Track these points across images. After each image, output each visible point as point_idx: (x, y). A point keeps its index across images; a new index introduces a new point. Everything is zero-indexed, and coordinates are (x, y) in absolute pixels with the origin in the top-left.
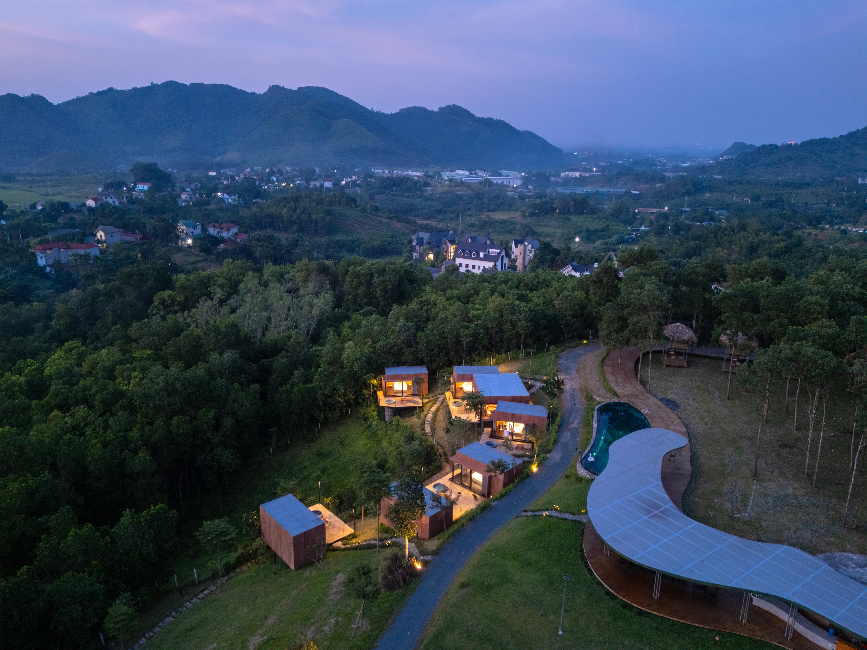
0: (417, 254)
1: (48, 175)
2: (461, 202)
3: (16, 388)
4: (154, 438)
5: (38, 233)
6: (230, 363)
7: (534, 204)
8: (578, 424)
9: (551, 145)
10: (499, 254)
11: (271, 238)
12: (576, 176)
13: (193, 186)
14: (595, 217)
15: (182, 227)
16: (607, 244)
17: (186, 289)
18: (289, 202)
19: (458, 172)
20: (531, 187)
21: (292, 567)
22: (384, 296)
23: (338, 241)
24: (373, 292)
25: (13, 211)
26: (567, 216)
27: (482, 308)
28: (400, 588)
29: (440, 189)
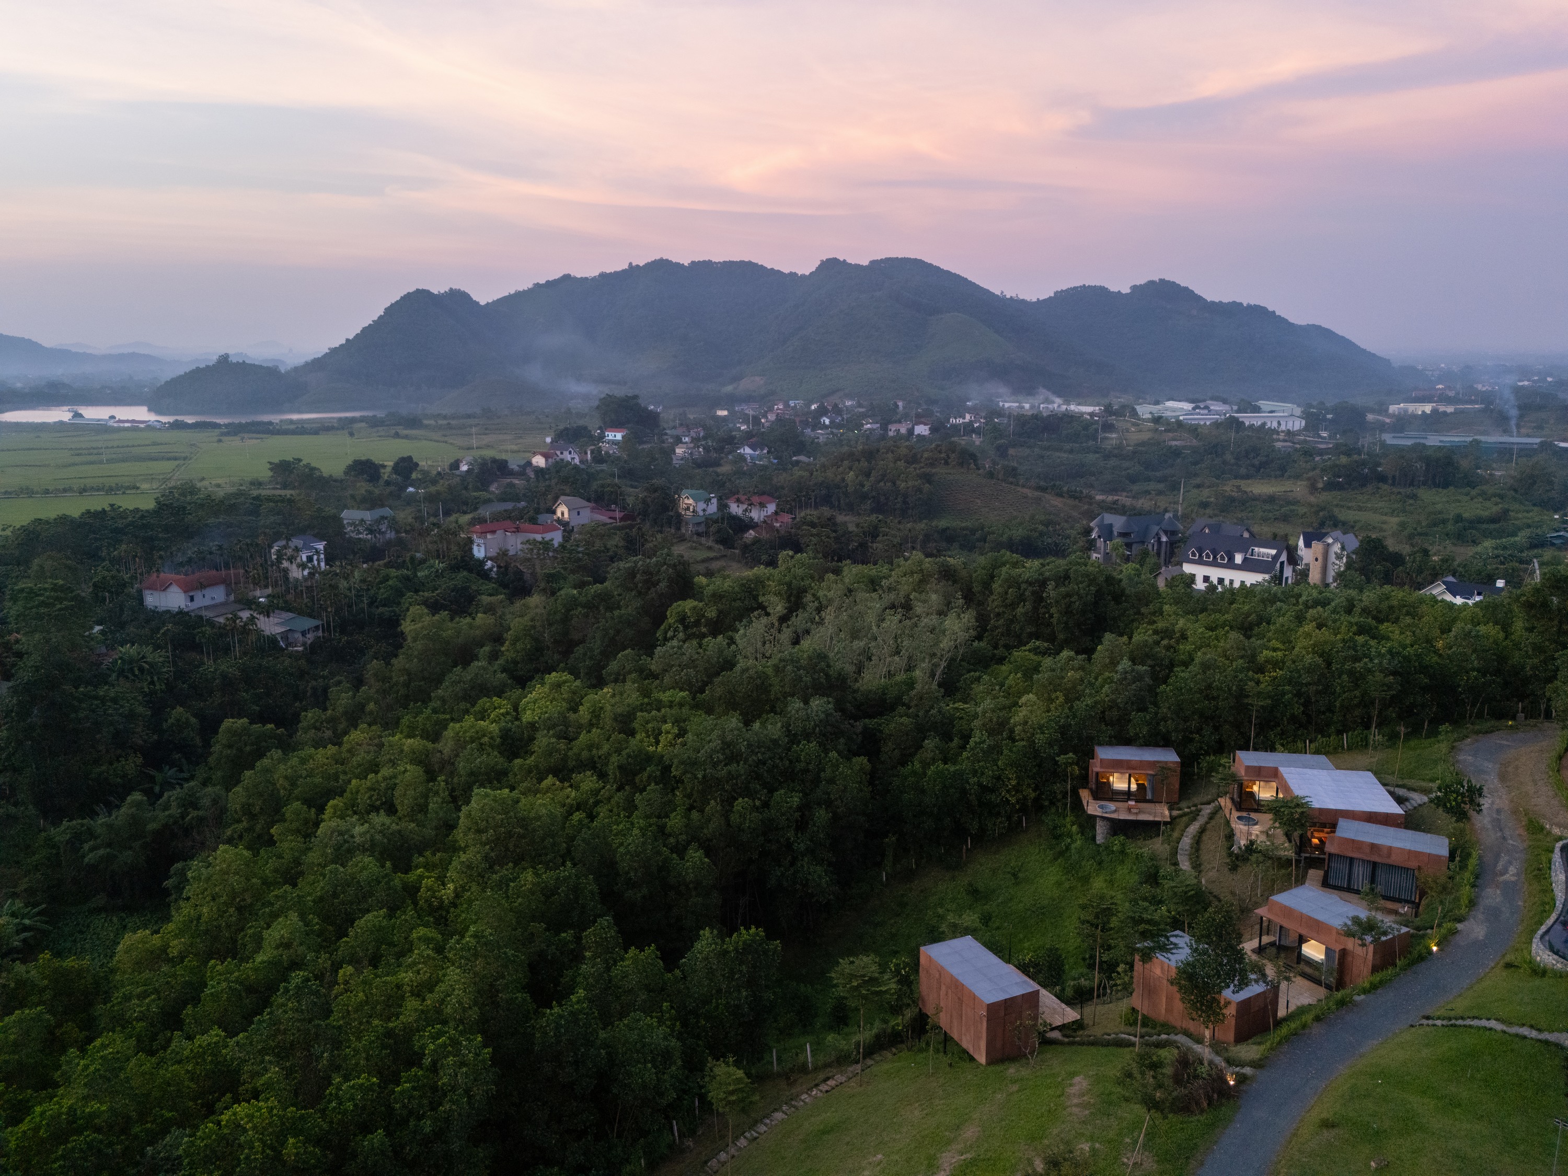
0: (1099, 556)
1: (469, 416)
2: (1179, 460)
3: (486, 739)
4: (705, 831)
5: (465, 508)
6: (822, 716)
7: (1337, 466)
8: (1517, 874)
9: (1364, 351)
10: (1275, 558)
11: (831, 523)
12: (1423, 412)
13: (693, 433)
14: (1474, 492)
15: (686, 501)
16: (1505, 548)
17: (721, 597)
18: (859, 461)
19: (1170, 404)
20: (1324, 434)
21: (982, 1059)
22: (1066, 623)
23: (944, 530)
24: (1044, 614)
25: (425, 473)
26: (1409, 490)
27: (1282, 647)
28: (1202, 1111)
29: (1135, 437)
